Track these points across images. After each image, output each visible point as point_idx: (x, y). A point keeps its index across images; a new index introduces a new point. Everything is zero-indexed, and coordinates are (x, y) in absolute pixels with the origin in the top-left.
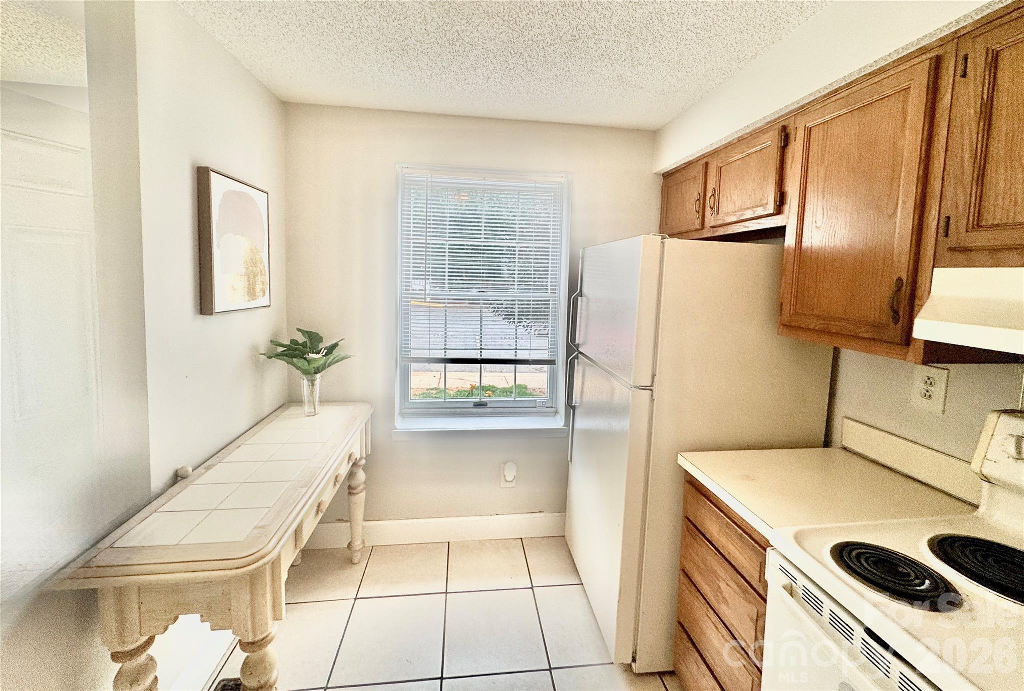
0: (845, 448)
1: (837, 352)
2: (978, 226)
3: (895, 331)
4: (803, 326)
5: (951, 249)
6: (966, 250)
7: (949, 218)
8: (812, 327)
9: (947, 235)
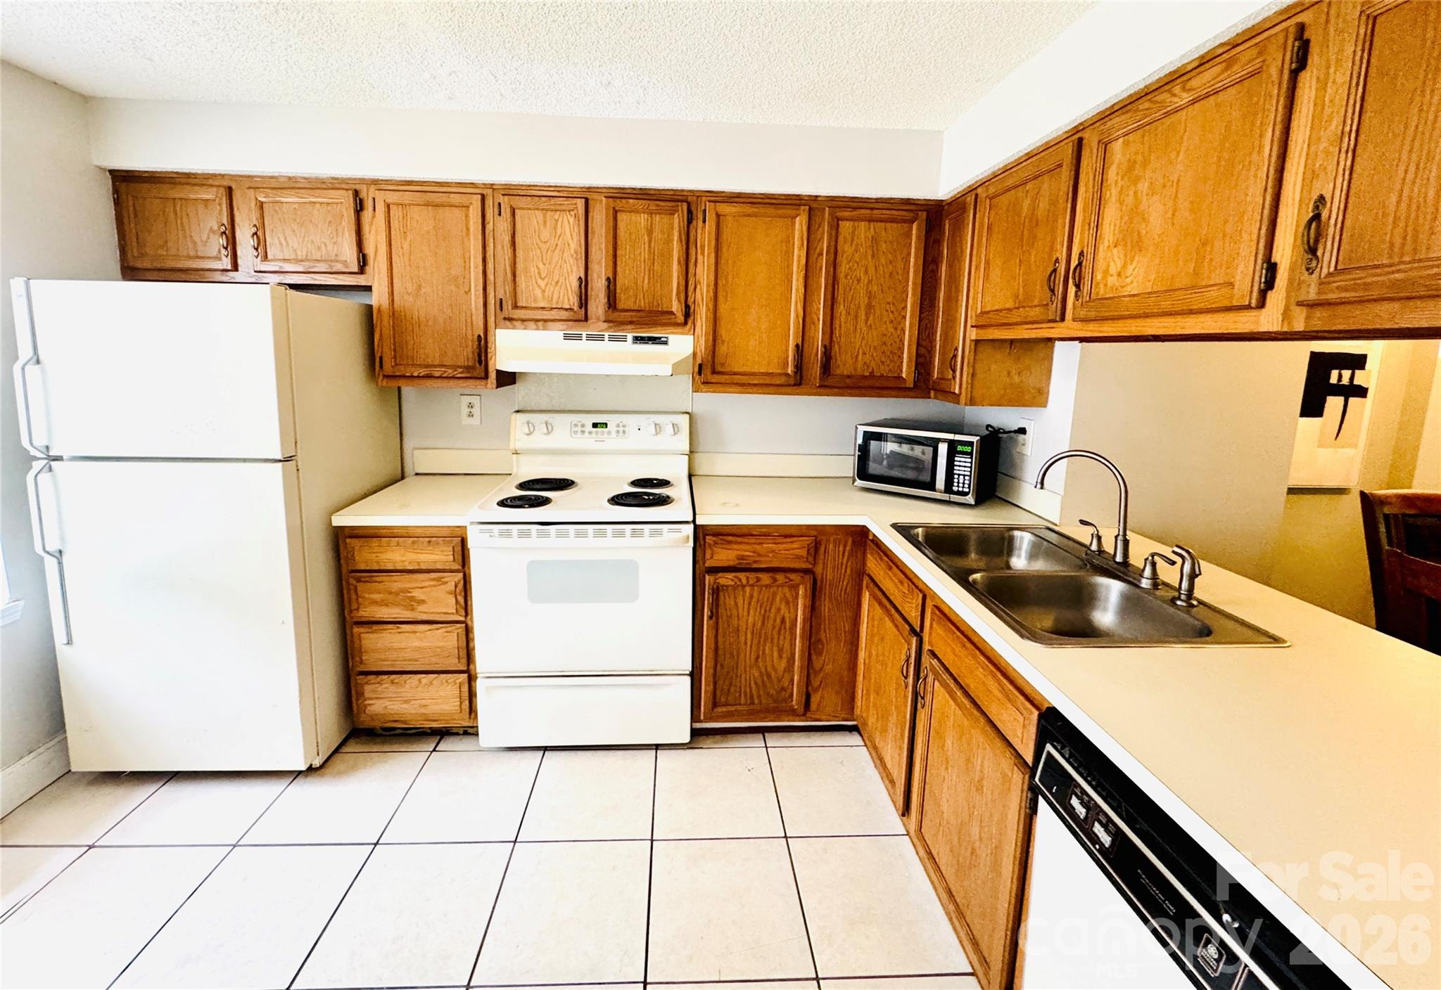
0: (417, 474)
1: (399, 389)
2: (516, 307)
3: (479, 371)
4: (407, 374)
5: (505, 319)
6: (510, 319)
7: (501, 299)
8: (416, 374)
9: (501, 310)
